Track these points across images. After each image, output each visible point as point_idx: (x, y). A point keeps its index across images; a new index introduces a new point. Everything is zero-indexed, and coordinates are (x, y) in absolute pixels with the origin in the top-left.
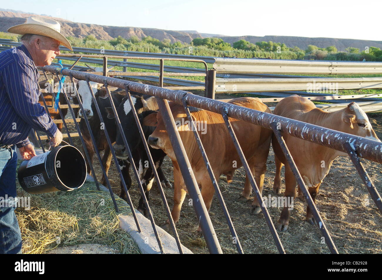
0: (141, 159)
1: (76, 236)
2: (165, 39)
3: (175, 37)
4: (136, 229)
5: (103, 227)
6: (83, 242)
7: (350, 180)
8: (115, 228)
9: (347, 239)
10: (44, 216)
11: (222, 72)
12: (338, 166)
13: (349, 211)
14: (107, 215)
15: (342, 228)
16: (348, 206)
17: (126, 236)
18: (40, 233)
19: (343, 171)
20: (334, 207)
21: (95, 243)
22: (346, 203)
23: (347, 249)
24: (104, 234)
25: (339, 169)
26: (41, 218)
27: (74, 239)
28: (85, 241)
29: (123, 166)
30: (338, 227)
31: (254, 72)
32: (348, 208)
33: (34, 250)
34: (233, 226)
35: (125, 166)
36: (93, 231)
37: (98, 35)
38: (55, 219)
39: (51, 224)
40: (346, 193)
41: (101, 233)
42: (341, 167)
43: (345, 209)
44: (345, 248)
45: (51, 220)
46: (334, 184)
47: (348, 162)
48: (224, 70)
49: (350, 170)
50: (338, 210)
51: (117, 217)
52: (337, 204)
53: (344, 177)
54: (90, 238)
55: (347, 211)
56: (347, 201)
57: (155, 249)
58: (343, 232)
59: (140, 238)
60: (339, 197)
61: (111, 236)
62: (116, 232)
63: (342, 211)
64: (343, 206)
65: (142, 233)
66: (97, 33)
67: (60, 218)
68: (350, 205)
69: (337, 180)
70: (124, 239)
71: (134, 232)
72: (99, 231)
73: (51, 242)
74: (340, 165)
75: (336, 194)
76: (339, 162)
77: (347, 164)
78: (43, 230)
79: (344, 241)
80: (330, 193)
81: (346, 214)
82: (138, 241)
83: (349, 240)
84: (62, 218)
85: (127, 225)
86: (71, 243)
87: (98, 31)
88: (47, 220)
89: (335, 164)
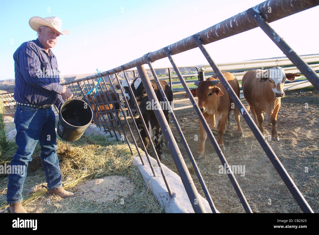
0: (150, 121)
1: (103, 171)
2: (185, 71)
3: (191, 70)
4: (142, 164)
5: (121, 164)
6: (108, 175)
7: (298, 124)
8: (129, 164)
9: (297, 159)
10: (83, 160)
11: (208, 72)
12: (289, 117)
13: (298, 141)
14: (126, 158)
15: (293, 152)
16: (297, 139)
17: (134, 169)
18: (80, 170)
19: (292, 119)
20: (287, 140)
21: (115, 175)
22: (295, 137)
23: (298, 165)
24: (122, 169)
25: (289, 118)
26: (81, 161)
27: (102, 173)
28: (109, 174)
29: (141, 129)
30: (291, 152)
31: (228, 70)
32: (297, 140)
33: (74, 181)
34: (186, 142)
35: (142, 129)
36: (114, 168)
37: (150, 76)
38: (90, 161)
39: (87, 165)
40: (295, 132)
41: (119, 168)
42: (291, 117)
43: (295, 141)
44: (296, 165)
45: (87, 162)
46: (287, 127)
47: (295, 114)
48: (209, 71)
49: (297, 118)
50: (290, 142)
51: (132, 158)
52: (289, 138)
53: (293, 122)
54: (112, 172)
55: (296, 142)
56: (296, 136)
57: (151, 175)
58: (295, 154)
59: (142, 168)
60: (291, 134)
61: (126, 170)
62: (129, 167)
63: (293, 142)
64: (294, 139)
65: (145, 166)
66: (149, 74)
67: (94, 161)
68: (298, 138)
69: (288, 125)
70: (133, 171)
71: (141, 165)
72: (117, 168)
73: (87, 176)
74: (290, 116)
75: (288, 133)
76: (289, 115)
77: (295, 115)
78: (81, 169)
79: (295, 160)
80: (284, 133)
81: (296, 143)
82: (141, 171)
83: (299, 159)
84: (95, 161)
85: (136, 162)
86: (99, 176)
87: (150, 73)
88: (85, 162)
89: (286, 116)
